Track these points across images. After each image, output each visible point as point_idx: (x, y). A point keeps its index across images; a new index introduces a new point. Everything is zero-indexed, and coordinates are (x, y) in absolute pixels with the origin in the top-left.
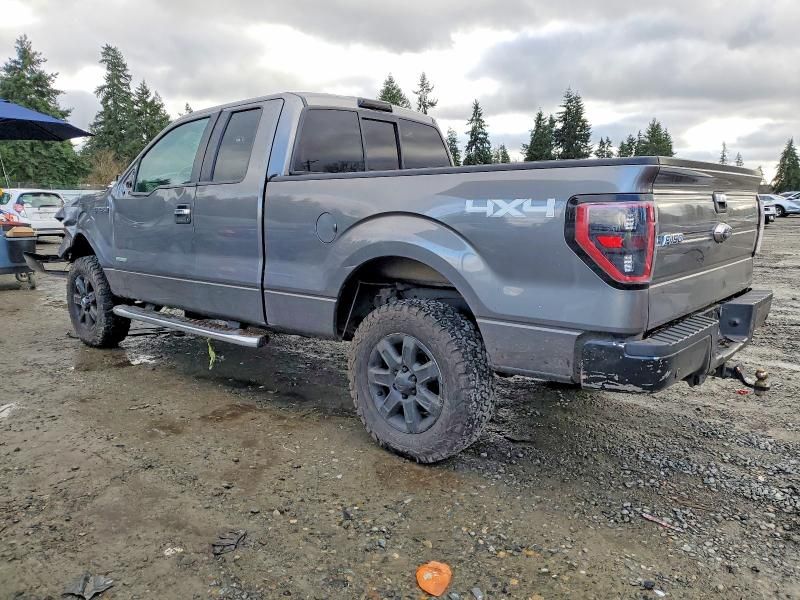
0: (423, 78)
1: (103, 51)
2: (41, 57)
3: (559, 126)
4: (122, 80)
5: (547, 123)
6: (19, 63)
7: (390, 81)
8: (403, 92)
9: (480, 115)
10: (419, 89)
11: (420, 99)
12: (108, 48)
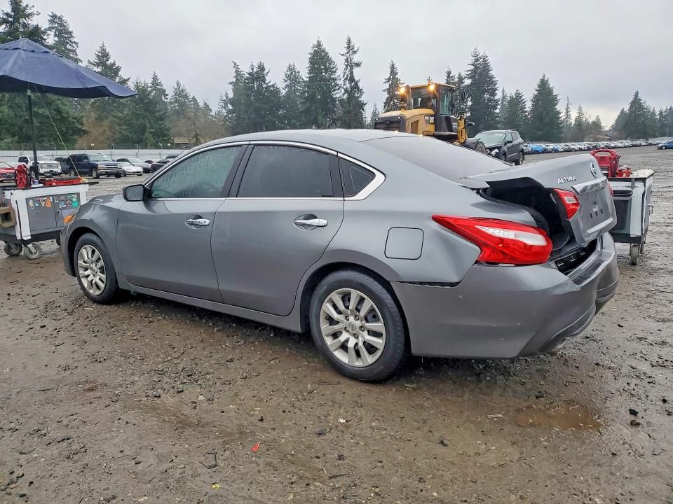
0: (349, 42)
1: (50, 18)
2: (34, 10)
3: (467, 82)
4: (68, 47)
5: (456, 80)
6: (10, 16)
7: (319, 45)
8: (330, 55)
9: (396, 74)
10: (345, 51)
11: (347, 60)
12: (54, 16)
